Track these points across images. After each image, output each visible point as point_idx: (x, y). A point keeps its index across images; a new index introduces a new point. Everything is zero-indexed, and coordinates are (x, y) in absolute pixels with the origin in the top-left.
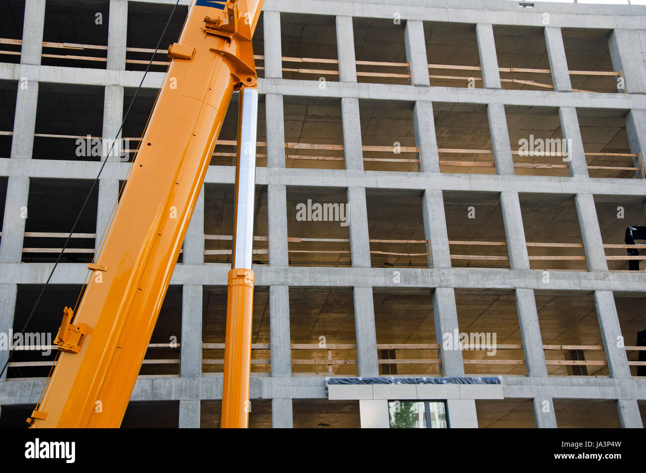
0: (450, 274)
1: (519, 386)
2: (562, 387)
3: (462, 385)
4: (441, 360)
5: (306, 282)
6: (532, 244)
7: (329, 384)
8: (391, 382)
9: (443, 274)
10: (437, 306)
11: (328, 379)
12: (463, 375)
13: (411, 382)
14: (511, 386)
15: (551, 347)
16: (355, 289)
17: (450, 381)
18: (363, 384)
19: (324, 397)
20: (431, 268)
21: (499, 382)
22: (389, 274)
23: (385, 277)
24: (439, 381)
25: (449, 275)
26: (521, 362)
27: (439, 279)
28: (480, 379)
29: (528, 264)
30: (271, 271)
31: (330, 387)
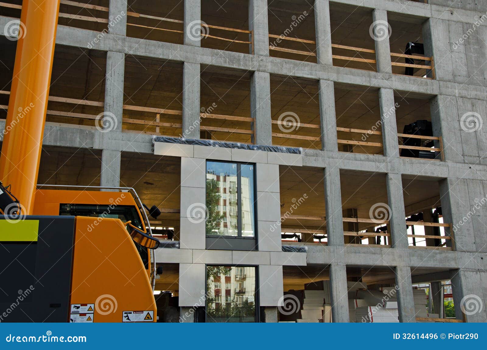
0: (268, 61)
1: (314, 158)
2: (348, 161)
3: (270, 152)
4: (253, 131)
5: (141, 53)
6: (336, 46)
7: (156, 141)
8: (210, 145)
9: (262, 60)
10: (254, 87)
11: (154, 137)
12: (271, 145)
13: (227, 146)
14: (308, 157)
15: (342, 129)
16: (185, 63)
17: (259, 148)
18: (186, 144)
19: (150, 152)
20: (252, 54)
21: (300, 153)
22: (216, 55)
23: (212, 56)
24: (251, 147)
25: (267, 62)
26: (318, 139)
27: (258, 64)
28: (285, 149)
29: (331, 61)
30: (109, 39)
31: (156, 144)
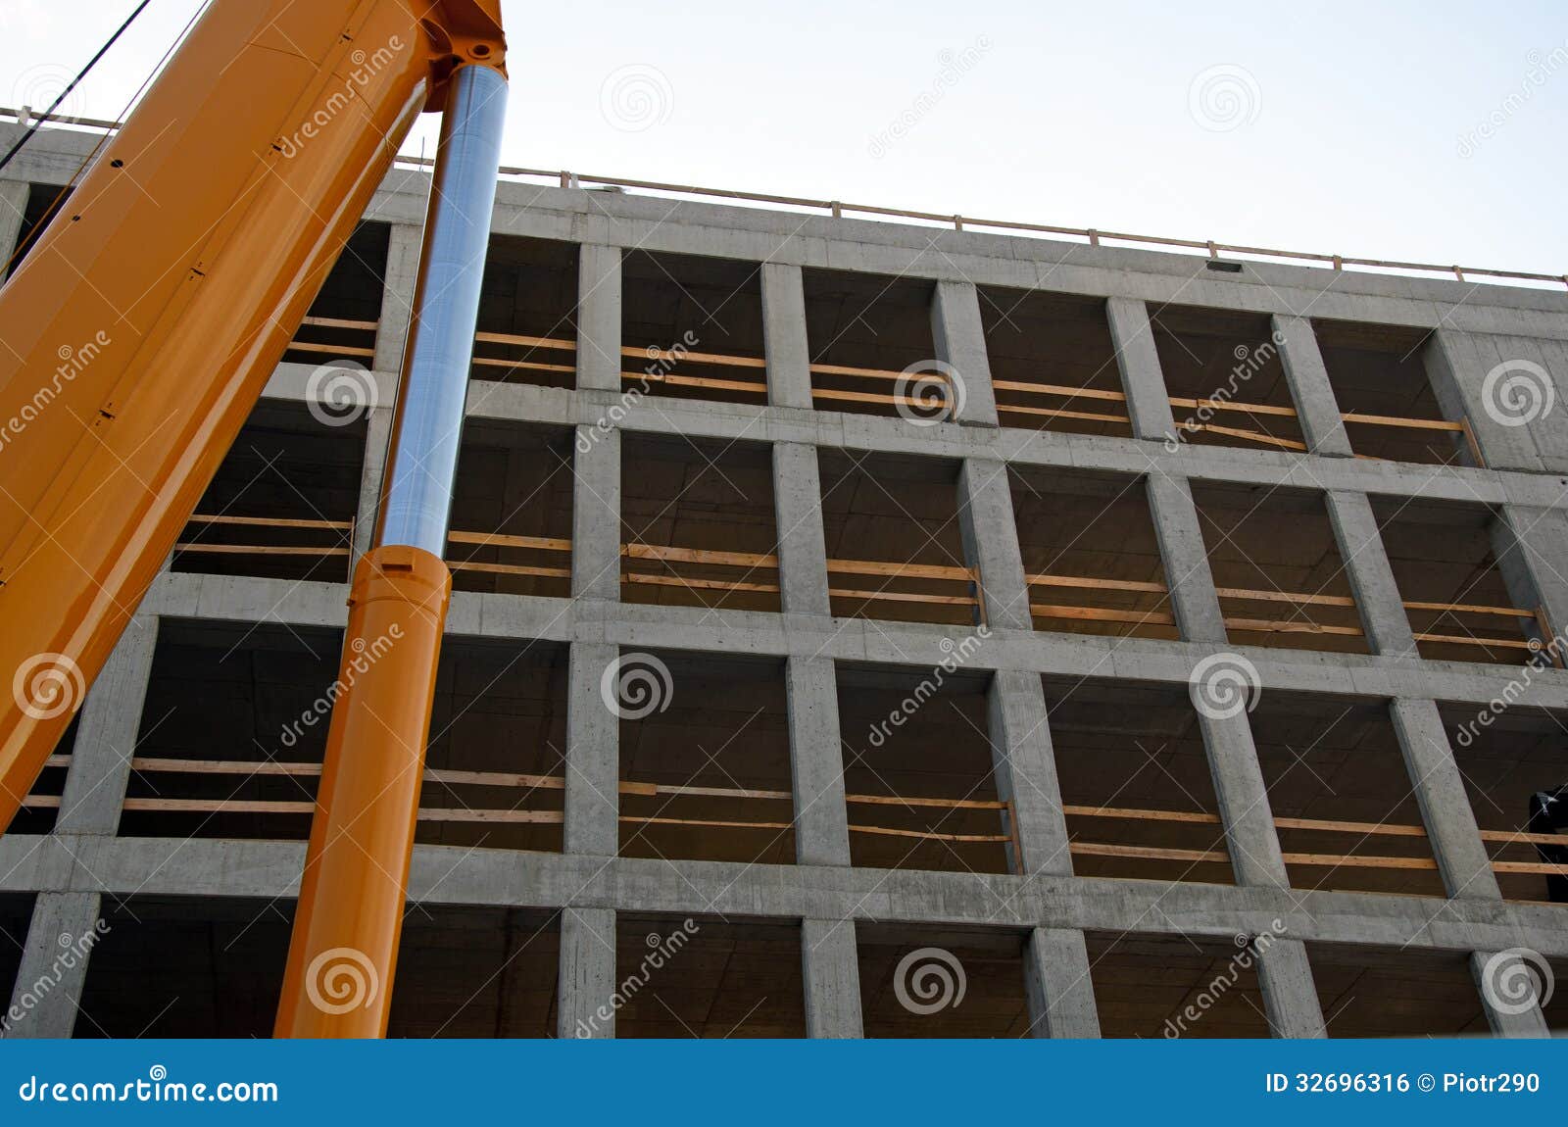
0: (1072, 891)
5: (666, 902)
6: (1290, 823)
9: (1052, 890)
10: (1038, 980)
16: (807, 924)
20: (1017, 874)
22: (902, 887)
23: (890, 892)
25: (1069, 894)
27: (1040, 904)
29: (1282, 872)
30: (567, 869)
